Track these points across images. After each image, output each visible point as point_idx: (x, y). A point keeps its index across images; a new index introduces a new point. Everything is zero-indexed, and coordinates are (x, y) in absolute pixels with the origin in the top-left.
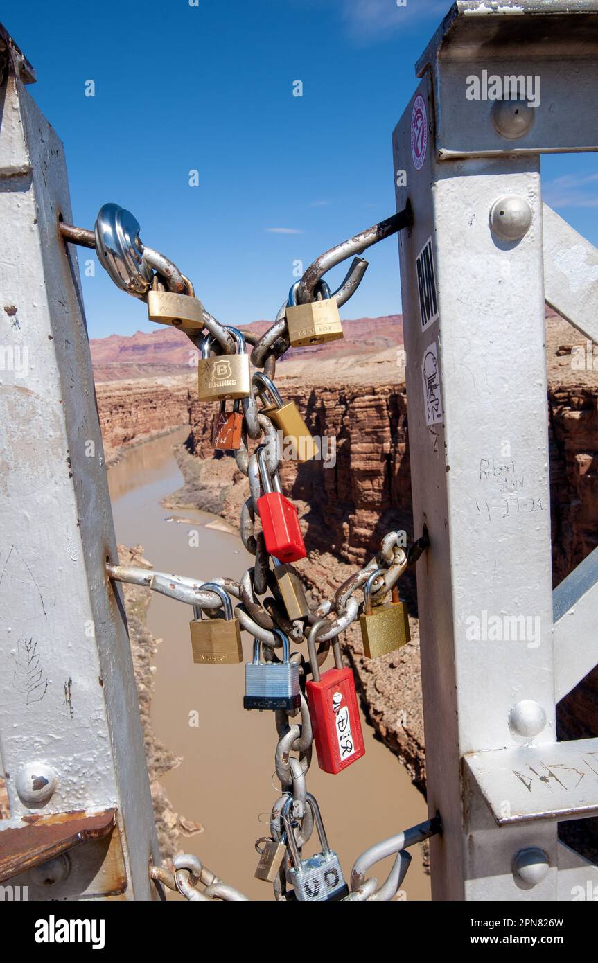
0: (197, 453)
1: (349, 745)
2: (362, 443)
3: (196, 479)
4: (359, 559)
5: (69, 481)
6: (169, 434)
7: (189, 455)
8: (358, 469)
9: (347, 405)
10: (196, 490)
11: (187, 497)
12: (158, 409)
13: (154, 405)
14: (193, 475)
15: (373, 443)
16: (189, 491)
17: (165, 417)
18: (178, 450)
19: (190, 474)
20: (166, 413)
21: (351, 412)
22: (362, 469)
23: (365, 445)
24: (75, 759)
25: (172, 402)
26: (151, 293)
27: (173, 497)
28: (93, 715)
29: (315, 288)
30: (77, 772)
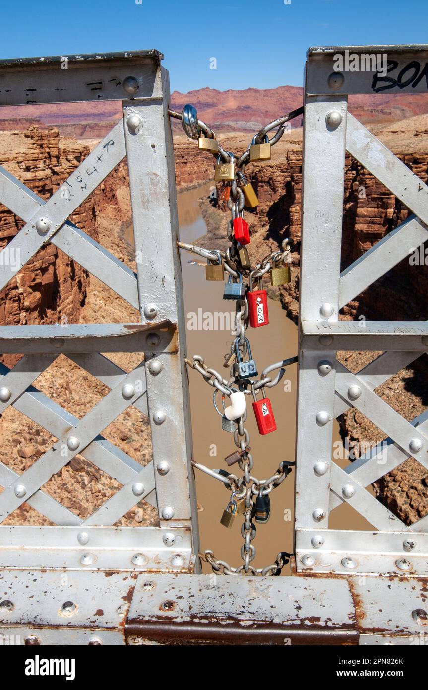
0: (219, 206)
1: (262, 318)
2: (367, 207)
3: (217, 229)
4: (353, 311)
5: (169, 207)
6: (196, 188)
7: (212, 207)
8: (361, 231)
9: (357, 171)
10: (216, 239)
11: (208, 244)
12: (189, 165)
13: (186, 161)
14: (214, 225)
15: (378, 208)
16: (210, 239)
17: (194, 172)
18: (203, 202)
19: (212, 224)
20: (196, 168)
21: (360, 178)
22: (364, 231)
23: (370, 209)
24: (164, 305)
25: (201, 159)
26: (200, 138)
27: (197, 243)
28: (171, 290)
29: (262, 138)
30: (164, 309)
